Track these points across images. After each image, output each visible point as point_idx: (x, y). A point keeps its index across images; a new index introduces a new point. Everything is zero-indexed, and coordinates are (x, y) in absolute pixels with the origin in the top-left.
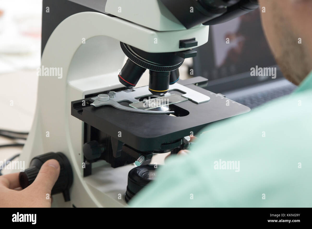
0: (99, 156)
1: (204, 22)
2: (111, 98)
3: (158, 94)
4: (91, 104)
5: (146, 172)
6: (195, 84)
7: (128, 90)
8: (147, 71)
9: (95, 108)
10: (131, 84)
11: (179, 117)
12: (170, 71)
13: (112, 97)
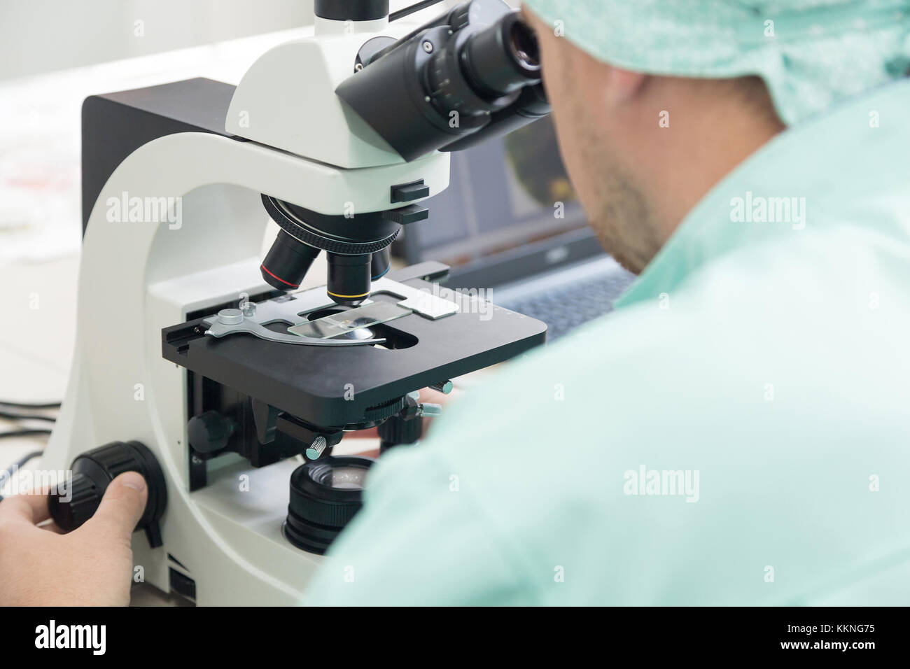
0: (223, 445)
1: (442, 146)
2: (246, 318)
3: (348, 303)
4: (206, 332)
5: (328, 472)
6: (424, 278)
7: (282, 297)
8: (323, 254)
9: (215, 341)
10: (289, 284)
11: (396, 351)
12: (371, 251)
13: (250, 314)
